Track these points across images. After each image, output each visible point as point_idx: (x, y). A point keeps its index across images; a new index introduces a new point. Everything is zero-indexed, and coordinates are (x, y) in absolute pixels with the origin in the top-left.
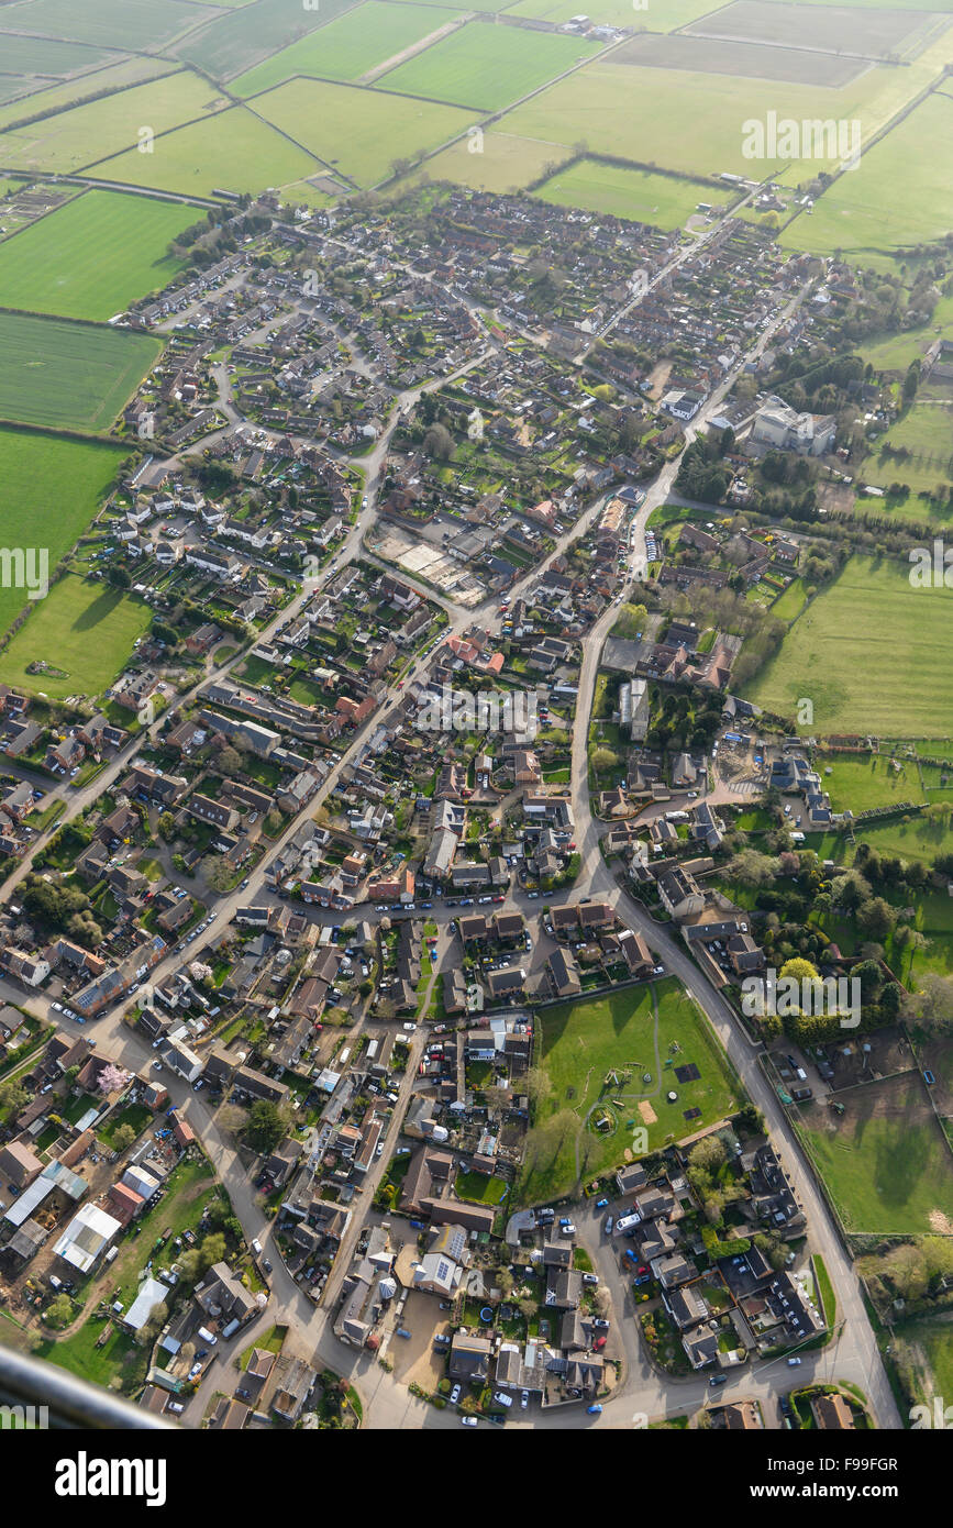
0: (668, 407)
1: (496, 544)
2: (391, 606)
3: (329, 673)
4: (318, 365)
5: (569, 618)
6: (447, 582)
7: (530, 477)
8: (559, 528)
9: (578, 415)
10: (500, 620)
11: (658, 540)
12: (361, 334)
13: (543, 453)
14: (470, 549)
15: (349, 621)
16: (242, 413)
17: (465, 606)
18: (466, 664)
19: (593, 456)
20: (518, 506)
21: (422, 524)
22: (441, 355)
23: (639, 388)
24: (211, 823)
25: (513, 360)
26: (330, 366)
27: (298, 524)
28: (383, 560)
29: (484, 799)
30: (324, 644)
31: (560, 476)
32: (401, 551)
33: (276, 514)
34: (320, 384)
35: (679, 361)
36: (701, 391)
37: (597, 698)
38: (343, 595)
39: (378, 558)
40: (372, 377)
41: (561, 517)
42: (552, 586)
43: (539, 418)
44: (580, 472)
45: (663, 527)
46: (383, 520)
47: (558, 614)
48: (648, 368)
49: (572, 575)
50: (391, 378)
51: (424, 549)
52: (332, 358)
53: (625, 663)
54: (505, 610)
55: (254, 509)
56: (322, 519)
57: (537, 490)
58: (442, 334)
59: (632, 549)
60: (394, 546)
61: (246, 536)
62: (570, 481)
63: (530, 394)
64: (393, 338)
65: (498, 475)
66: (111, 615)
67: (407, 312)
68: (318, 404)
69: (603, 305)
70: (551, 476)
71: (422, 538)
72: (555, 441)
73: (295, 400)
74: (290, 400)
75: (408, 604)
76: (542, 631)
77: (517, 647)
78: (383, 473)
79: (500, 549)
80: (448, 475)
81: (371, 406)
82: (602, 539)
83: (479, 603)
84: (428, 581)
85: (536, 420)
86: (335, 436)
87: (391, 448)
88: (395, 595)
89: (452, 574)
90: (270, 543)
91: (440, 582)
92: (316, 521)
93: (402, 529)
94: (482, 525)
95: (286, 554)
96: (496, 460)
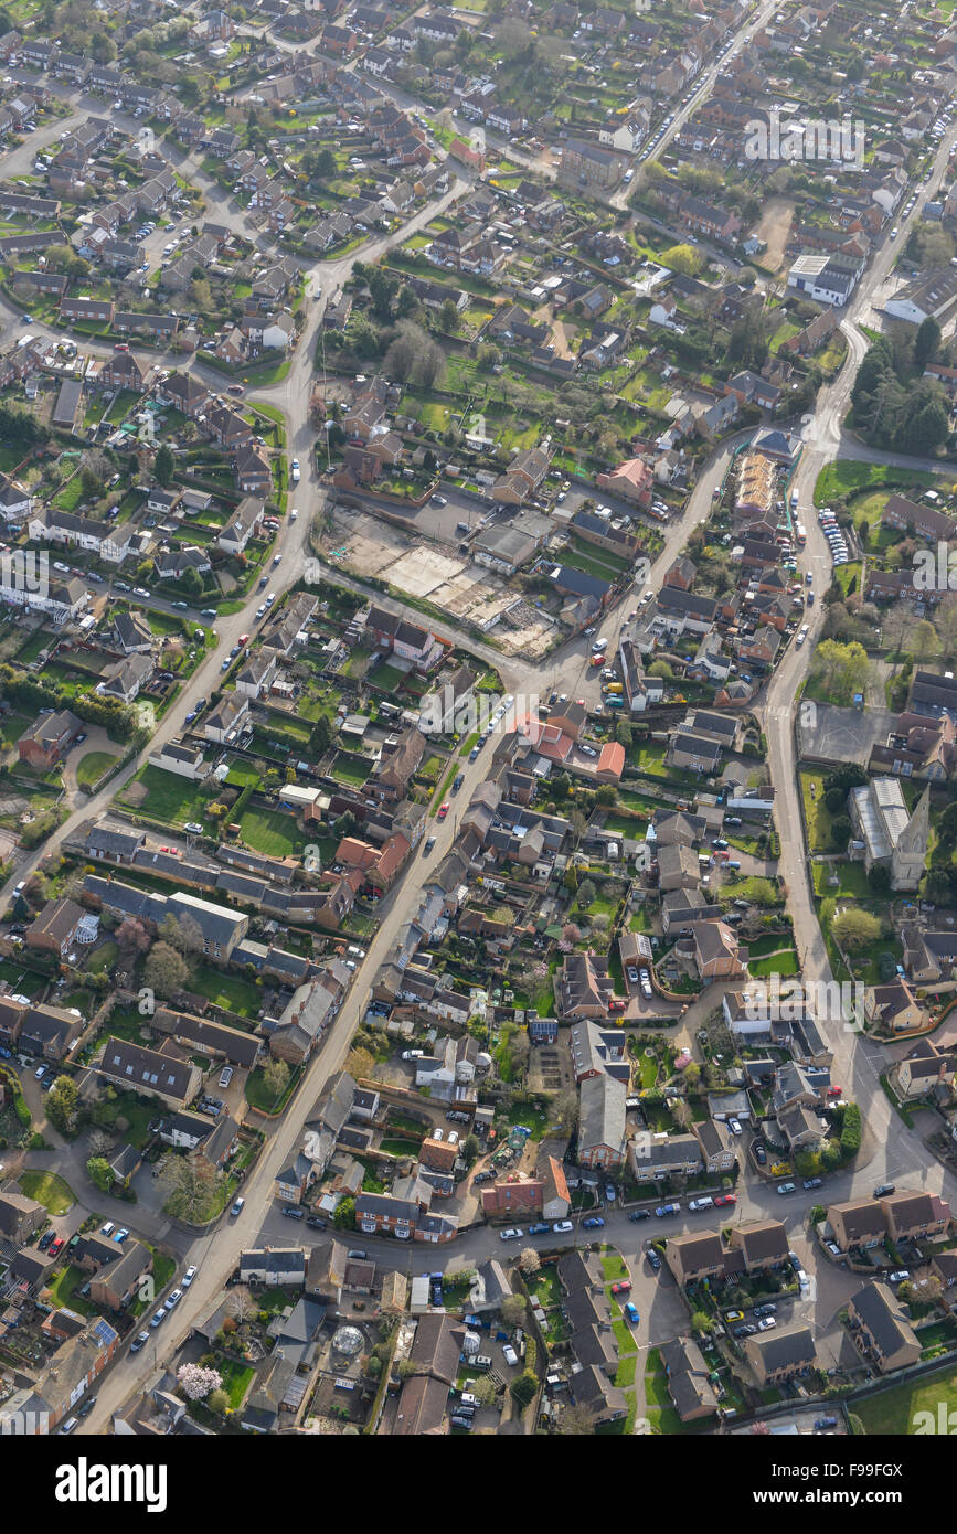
0: (801, 283)
1: (556, 543)
2: (390, 662)
3: (310, 794)
4: (144, 215)
5: (721, 672)
6: (486, 615)
7: (590, 418)
8: (661, 508)
9: (645, 303)
10: (596, 682)
11: (845, 524)
12: (211, 157)
13: (600, 372)
14: (514, 552)
15: (320, 693)
16: (21, 308)
17: (523, 656)
18: (556, 768)
19: (693, 375)
20: (579, 471)
21: (414, 509)
22: (370, 195)
23: (741, 251)
24: (148, 1092)
25: (505, 203)
26: (166, 217)
27: (180, 514)
28: (355, 579)
29: (650, 1014)
30: (285, 740)
31: (643, 413)
32: (384, 560)
33: (135, 499)
34: (158, 250)
35: (804, 200)
36: (854, 253)
37: (811, 817)
38: (297, 646)
39: (346, 574)
40: (251, 236)
41: (662, 489)
42: (680, 615)
43: (579, 308)
44: (676, 407)
45: (849, 502)
46: (340, 503)
47: (703, 666)
48: (753, 214)
49: (707, 593)
50: (288, 237)
51: (424, 556)
52: (170, 203)
53: (845, 751)
54: (600, 664)
55: (91, 489)
56: (226, 505)
57: (608, 440)
58: (364, 157)
59: (800, 542)
60: (367, 551)
61: (88, 541)
62: (664, 422)
63: (552, 265)
64: (273, 164)
65: (530, 414)
67: (287, 116)
68: (164, 290)
69: (647, 100)
70: (625, 413)
71: (418, 535)
72: (619, 349)
73: (117, 281)
74: (108, 281)
75: (424, 658)
76: (680, 698)
77: (641, 730)
78: (316, 419)
79: (565, 550)
80: (439, 416)
81: (265, 291)
82: (746, 527)
83: (549, 652)
84: (448, 614)
85: (574, 313)
86: (212, 348)
87: (318, 368)
88: (397, 643)
89: (489, 600)
90: (136, 552)
91: (471, 616)
92: (215, 509)
93: (377, 518)
94: (525, 506)
95: (172, 573)
96: (520, 387)
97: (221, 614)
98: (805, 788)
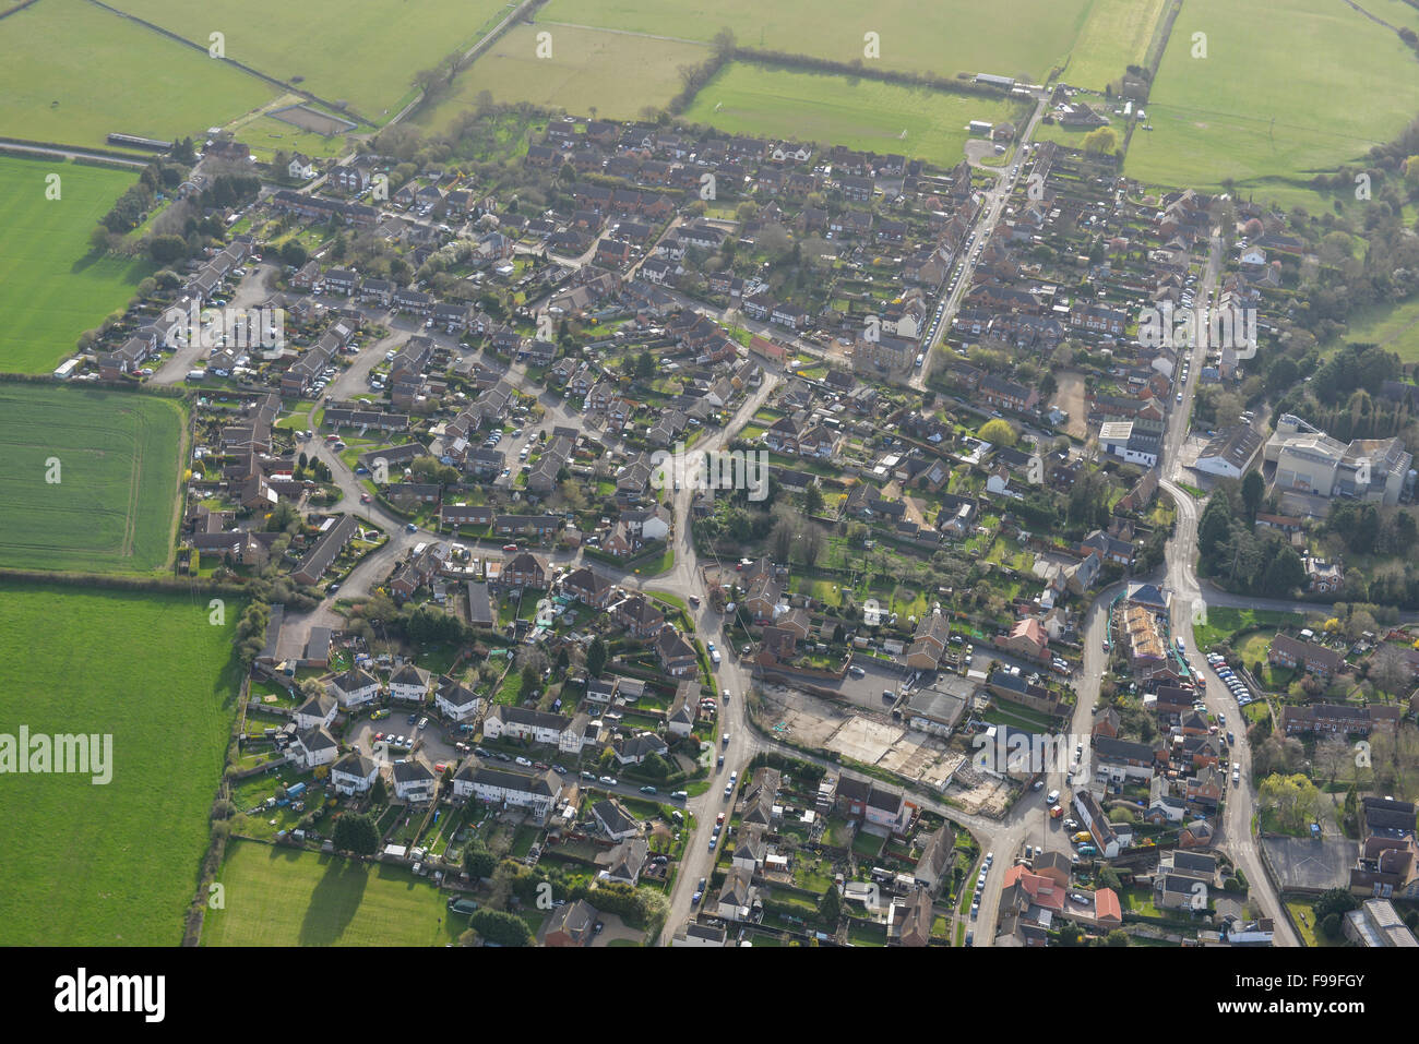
0: (1111, 448)
1: (979, 704)
2: (864, 829)
4: (489, 424)
5: (1177, 813)
6: (940, 776)
7: (971, 583)
8: (1060, 663)
9: (978, 473)
10: (1061, 833)
11: (1237, 666)
12: (532, 366)
13: (962, 540)
14: (949, 715)
15: (812, 864)
16: (402, 518)
17: (984, 813)
18: (1058, 918)
19: (1047, 538)
20: (976, 634)
21: (838, 681)
22: (692, 393)
23: (1047, 422)
25: (819, 392)
26: (509, 424)
27: (621, 702)
28: (805, 751)
30: (797, 911)
31: (1015, 577)
32: (827, 733)
33: (575, 692)
34: (514, 454)
35: (1090, 372)
36: (1151, 416)
38: (774, 821)
39: (795, 747)
40: (595, 437)
41: (1056, 645)
42: (1121, 762)
43: (924, 483)
44: (1043, 569)
45: (1232, 644)
46: (766, 680)
47: (1158, 808)
48: (1049, 387)
49: (1135, 739)
50: (631, 435)
51: (861, 725)
52: (511, 412)
53: (1319, 879)
54: (1059, 817)
55: (531, 685)
56: (664, 690)
57: (997, 601)
58: (674, 358)
59: (1201, 686)
60: (806, 724)
61: (545, 734)
62: (1039, 584)
63: (883, 445)
64: (593, 369)
65: (913, 584)
66: (362, 908)
67: (588, 324)
68: (535, 494)
69: (915, 291)
70: (1002, 578)
71: (849, 705)
72: (972, 519)
73: (487, 486)
74: (478, 487)
75: (899, 821)
76: (1148, 842)
77: (1127, 875)
78: (716, 599)
79: (990, 710)
80: (829, 591)
81: (631, 486)
82: (1148, 675)
83: (1007, 807)
84: (903, 778)
85: (921, 489)
86: (594, 542)
87: (701, 554)
88: (869, 809)
89: (937, 762)
90: (592, 742)
91: (925, 778)
92: (650, 695)
93: (805, 693)
94: (940, 671)
95: (633, 759)
96: (894, 559)
97: (691, 795)
98: (1296, 918)
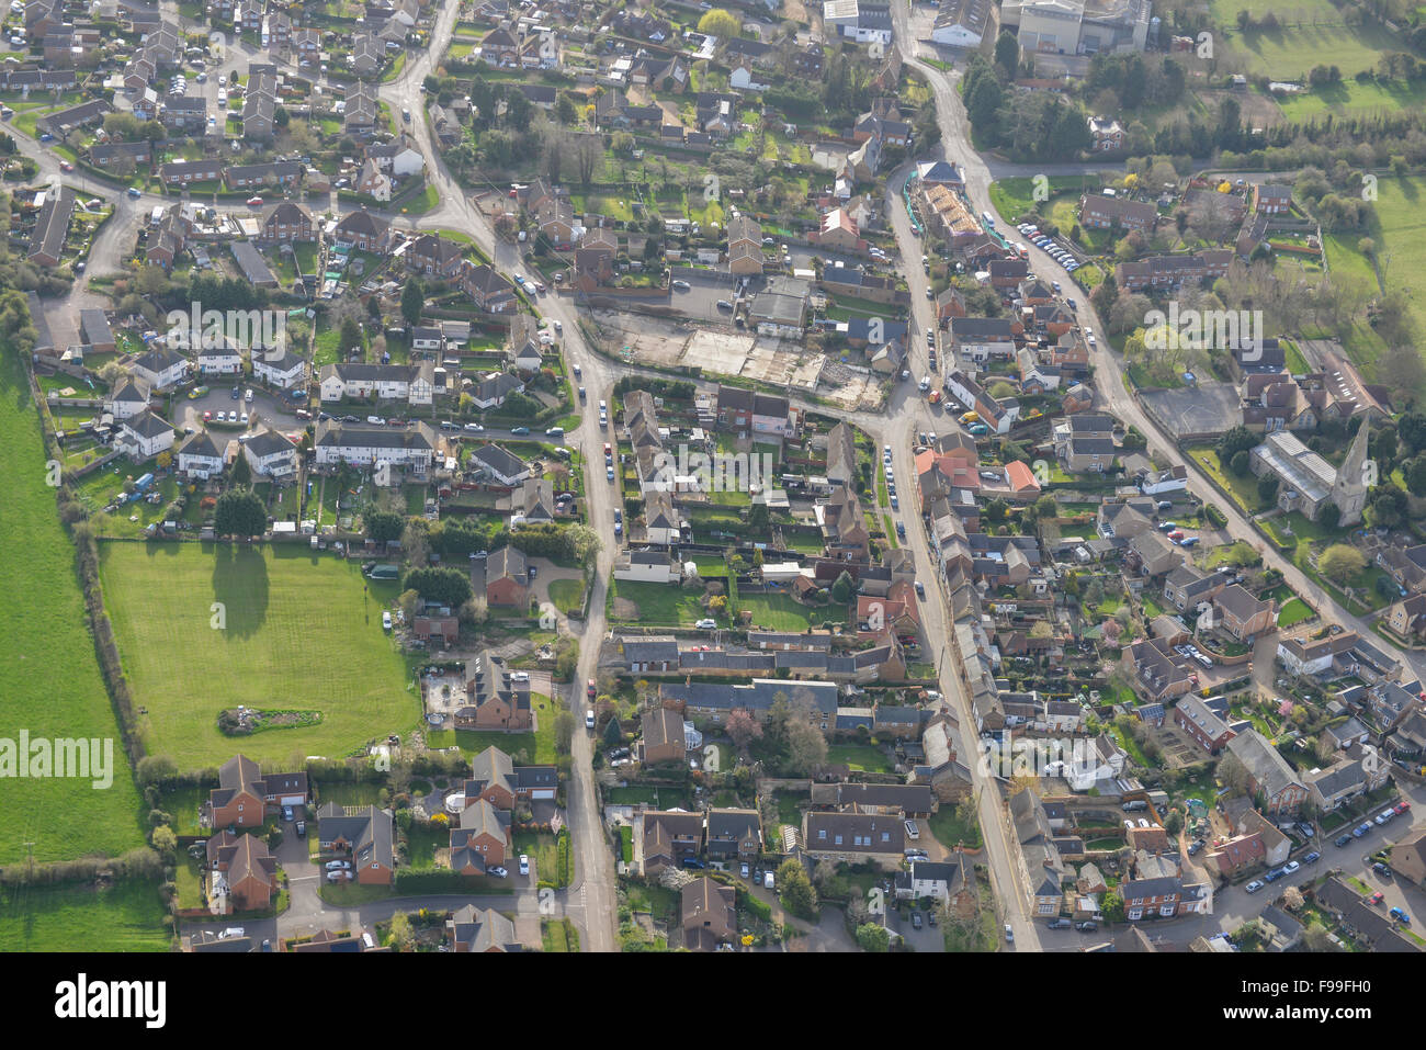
0: (840, 28)
1: (817, 301)
3: (790, 567)
4: (166, 70)
5: (1052, 382)
6: (808, 378)
7: (758, 183)
8: (878, 252)
9: (718, 69)
10: (946, 416)
11: (1052, 234)
12: (183, 3)
13: (732, 139)
16: (120, 184)
17: (864, 408)
18: (980, 498)
19: (814, 128)
20: (784, 233)
21: (666, 296)
23: (764, 8)
24: (860, 858)
26: (189, 68)
27: (453, 346)
28: (663, 370)
29: (1221, 681)
30: (726, 526)
31: (799, 170)
32: (677, 351)
33: (399, 342)
34: (211, 100)
37: (1226, 487)
38: (663, 442)
39: (651, 368)
40: (293, 72)
41: (868, 235)
42: (982, 341)
43: (666, 85)
44: (824, 160)
45: (1040, 213)
46: (592, 306)
47: (1034, 379)
50: (331, 66)
51: (706, 338)
52: (184, 54)
54: (937, 401)
56: (488, 328)
59: (1023, 257)
60: (654, 346)
61: (390, 389)
62: (830, 176)
63: (606, 50)
66: (273, 590)
68: (252, 139)
70: (786, 173)
71: (687, 321)
72: (733, 117)
73: (199, 138)
74: (190, 140)
75: (789, 426)
76: (1034, 413)
77: (1030, 445)
78: (502, 228)
79: (829, 307)
80: (617, 207)
81: (361, 120)
82: (971, 253)
83: (884, 399)
84: (773, 385)
85: (667, 89)
86: (344, 185)
87: (464, 183)
88: (756, 419)
89: (800, 365)
90: (442, 390)
91: (795, 382)
92: (478, 336)
93: (639, 314)
94: (767, 274)
95: (493, 401)
96: (672, 167)
97: (567, 430)
98: (1202, 463)
